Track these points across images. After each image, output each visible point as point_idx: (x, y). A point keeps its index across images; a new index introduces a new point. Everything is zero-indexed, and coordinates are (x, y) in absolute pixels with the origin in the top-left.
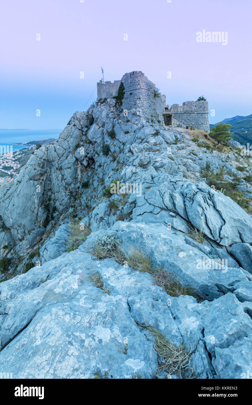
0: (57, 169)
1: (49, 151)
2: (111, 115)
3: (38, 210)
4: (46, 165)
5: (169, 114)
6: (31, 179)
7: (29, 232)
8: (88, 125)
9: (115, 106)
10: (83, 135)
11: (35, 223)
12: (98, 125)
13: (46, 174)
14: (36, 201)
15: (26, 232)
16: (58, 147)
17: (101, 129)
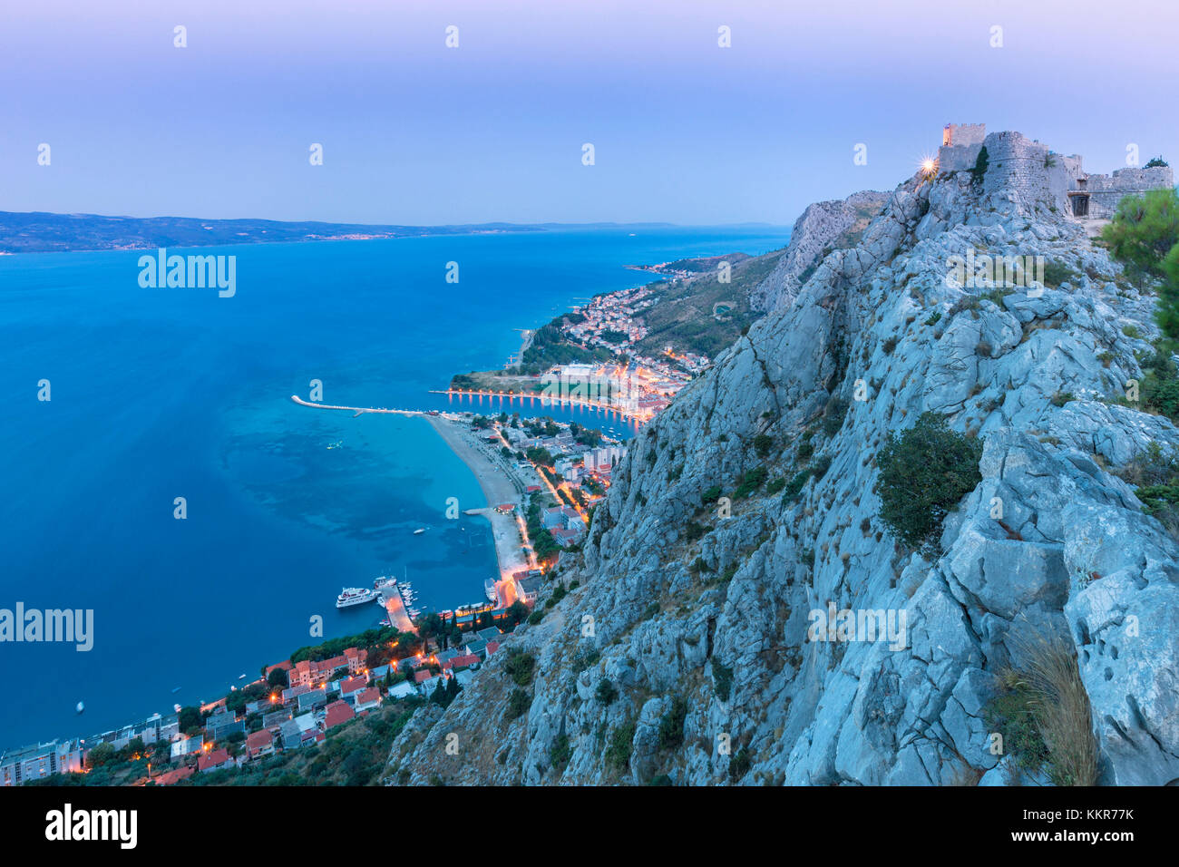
0: (858, 290)
1: (847, 260)
2: (961, 200)
3: (823, 357)
4: (839, 283)
5: (1083, 194)
6: (817, 304)
7: (806, 394)
8: (918, 215)
9: (971, 184)
10: (907, 233)
11: (816, 380)
12: (937, 215)
13: (838, 299)
14: (822, 342)
15: (802, 393)
16: (864, 252)
17: (943, 222)
